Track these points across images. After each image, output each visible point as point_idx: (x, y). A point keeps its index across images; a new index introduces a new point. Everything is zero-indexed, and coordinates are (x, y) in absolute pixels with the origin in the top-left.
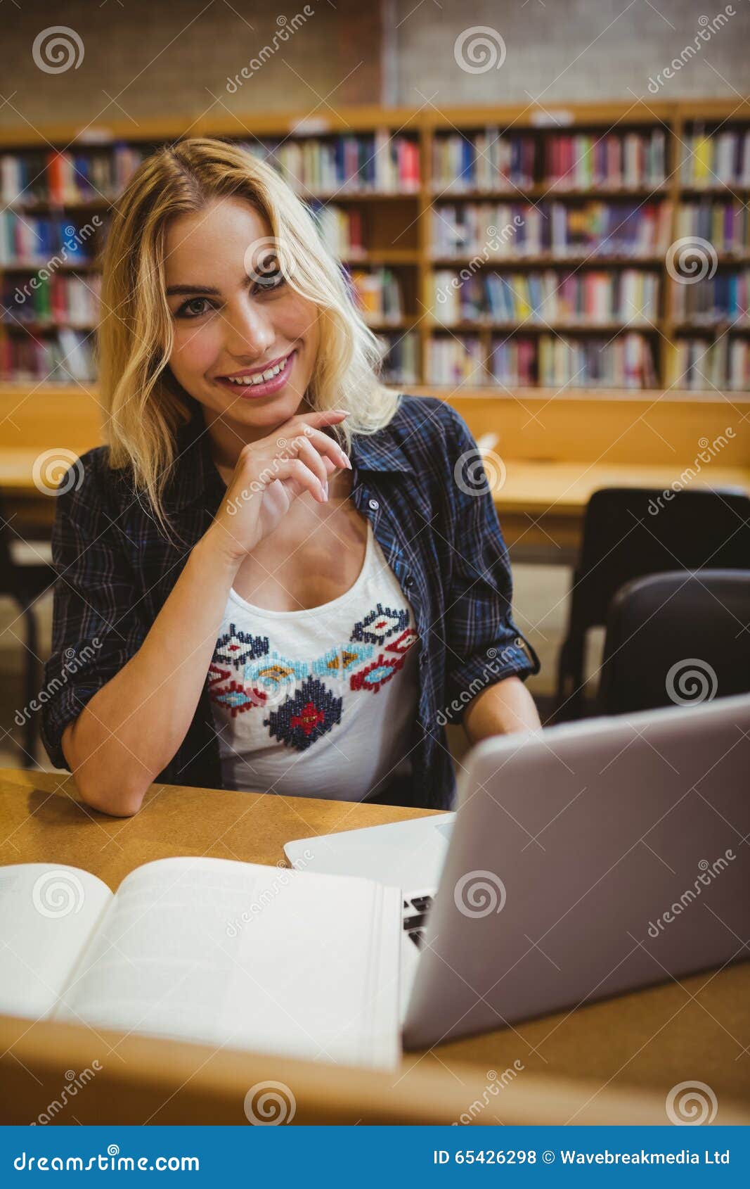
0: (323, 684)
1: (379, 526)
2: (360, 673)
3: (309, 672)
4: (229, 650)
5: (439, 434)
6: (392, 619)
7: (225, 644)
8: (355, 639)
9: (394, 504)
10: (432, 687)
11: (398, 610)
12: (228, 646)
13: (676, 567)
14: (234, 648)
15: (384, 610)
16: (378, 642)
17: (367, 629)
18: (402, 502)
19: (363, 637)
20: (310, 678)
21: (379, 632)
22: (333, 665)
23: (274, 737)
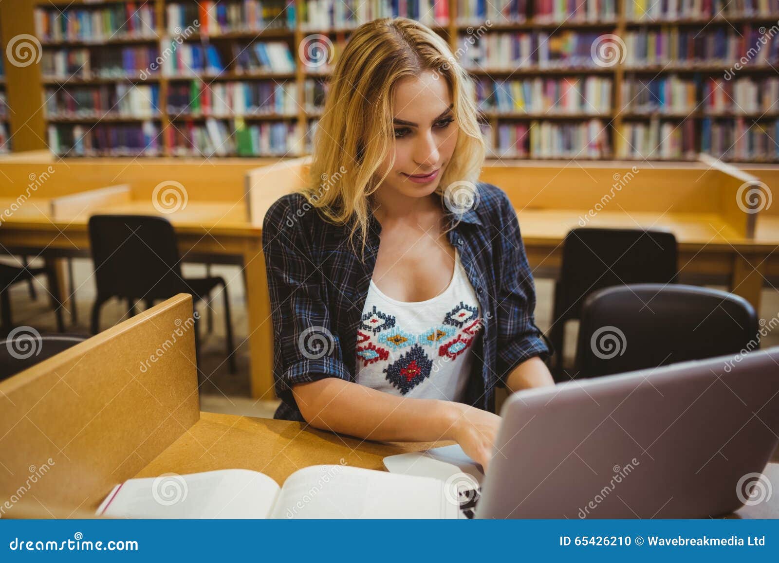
0: (423, 350)
1: (463, 255)
2: (446, 345)
3: (416, 341)
4: (371, 322)
5: (496, 205)
6: (469, 312)
7: (369, 318)
8: (446, 323)
9: (471, 244)
10: (489, 360)
11: (473, 307)
12: (371, 319)
13: (619, 283)
14: (374, 321)
15: (464, 306)
16: (459, 326)
17: (453, 317)
18: (476, 243)
19: (451, 322)
20: (416, 345)
21: (461, 320)
22: (431, 338)
23: (388, 380)
